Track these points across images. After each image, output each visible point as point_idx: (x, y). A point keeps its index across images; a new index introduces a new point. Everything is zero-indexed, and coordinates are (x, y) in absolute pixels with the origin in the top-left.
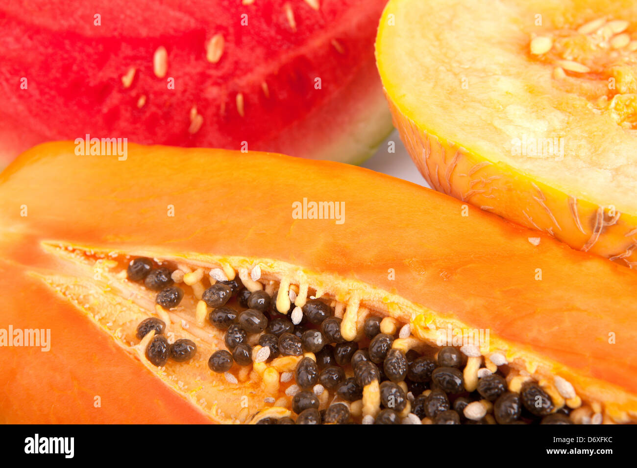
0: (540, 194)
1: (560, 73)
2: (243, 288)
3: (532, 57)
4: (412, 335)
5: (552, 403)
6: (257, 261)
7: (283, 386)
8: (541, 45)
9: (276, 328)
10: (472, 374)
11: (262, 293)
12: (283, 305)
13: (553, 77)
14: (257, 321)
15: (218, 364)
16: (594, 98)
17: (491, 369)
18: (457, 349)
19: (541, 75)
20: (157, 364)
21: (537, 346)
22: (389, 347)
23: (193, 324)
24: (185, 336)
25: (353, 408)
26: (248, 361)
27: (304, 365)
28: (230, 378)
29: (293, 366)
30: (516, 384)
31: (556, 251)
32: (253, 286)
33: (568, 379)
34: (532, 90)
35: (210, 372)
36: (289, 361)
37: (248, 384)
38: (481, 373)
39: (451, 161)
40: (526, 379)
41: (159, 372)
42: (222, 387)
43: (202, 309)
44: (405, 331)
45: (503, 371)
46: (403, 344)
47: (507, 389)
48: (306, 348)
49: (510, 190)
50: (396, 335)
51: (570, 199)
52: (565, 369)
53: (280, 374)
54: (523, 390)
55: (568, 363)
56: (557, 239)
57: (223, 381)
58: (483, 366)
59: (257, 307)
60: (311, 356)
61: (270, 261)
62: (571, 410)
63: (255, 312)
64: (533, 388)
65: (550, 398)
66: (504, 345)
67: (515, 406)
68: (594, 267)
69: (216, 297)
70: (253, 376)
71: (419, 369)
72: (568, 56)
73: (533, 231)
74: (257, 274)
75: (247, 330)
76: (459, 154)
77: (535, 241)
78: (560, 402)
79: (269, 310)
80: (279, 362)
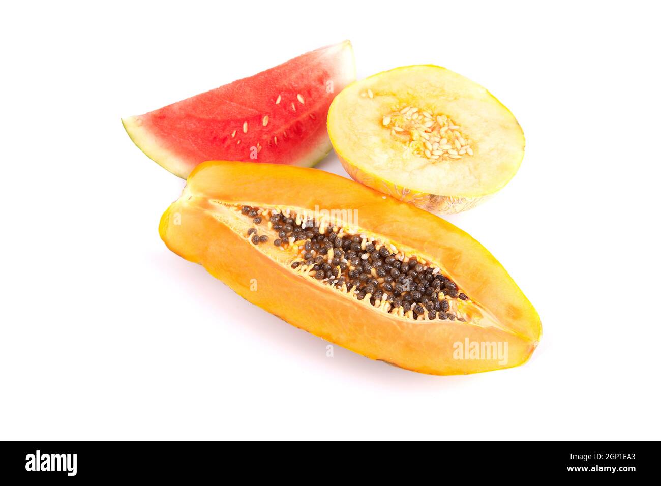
0: (385, 183)
1: (393, 132)
2: (284, 216)
3: (383, 126)
4: (344, 232)
5: (389, 253)
6: (288, 207)
7: (300, 251)
8: (387, 122)
9: (296, 230)
10: (364, 245)
11: (290, 218)
12: (298, 223)
13: (391, 134)
14: (289, 228)
15: (277, 244)
16: (404, 143)
17: (370, 243)
18: (359, 236)
19: (386, 133)
20: (256, 244)
21: (385, 235)
22: (336, 236)
23: (267, 229)
24: (264, 234)
25: (325, 257)
26: (287, 242)
27: (307, 243)
28: (281, 248)
29: (303, 244)
30: (378, 247)
31: (391, 201)
32: (287, 215)
33: (394, 245)
34: (383, 141)
35: (274, 246)
36: (302, 242)
37: (288, 250)
38: (367, 244)
39: (355, 171)
40: (381, 245)
41: (257, 247)
42: (278, 251)
43: (270, 224)
44: (341, 231)
45: (374, 243)
46: (341, 235)
47: (375, 249)
48: (307, 237)
49: (375, 182)
50: (338, 232)
51: (395, 185)
52: (393, 241)
53: (299, 246)
54: (380, 249)
55: (394, 239)
56: (392, 197)
57: (279, 249)
58: (367, 241)
59: (289, 223)
60: (309, 240)
61: (293, 207)
62: (395, 254)
63: (289, 225)
64: (384, 248)
65: (388, 251)
66: (374, 235)
67: (378, 254)
68: (403, 207)
69: (274, 220)
70: (289, 247)
71: (346, 243)
72: (396, 125)
73: (384, 194)
74: (289, 212)
75: (286, 231)
76: (358, 169)
77: (384, 198)
78: (392, 253)
79: (293, 224)
80: (298, 242)
